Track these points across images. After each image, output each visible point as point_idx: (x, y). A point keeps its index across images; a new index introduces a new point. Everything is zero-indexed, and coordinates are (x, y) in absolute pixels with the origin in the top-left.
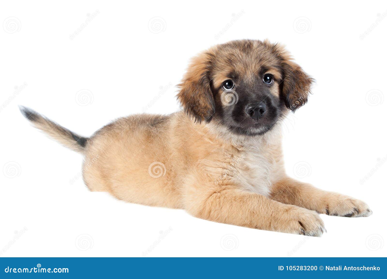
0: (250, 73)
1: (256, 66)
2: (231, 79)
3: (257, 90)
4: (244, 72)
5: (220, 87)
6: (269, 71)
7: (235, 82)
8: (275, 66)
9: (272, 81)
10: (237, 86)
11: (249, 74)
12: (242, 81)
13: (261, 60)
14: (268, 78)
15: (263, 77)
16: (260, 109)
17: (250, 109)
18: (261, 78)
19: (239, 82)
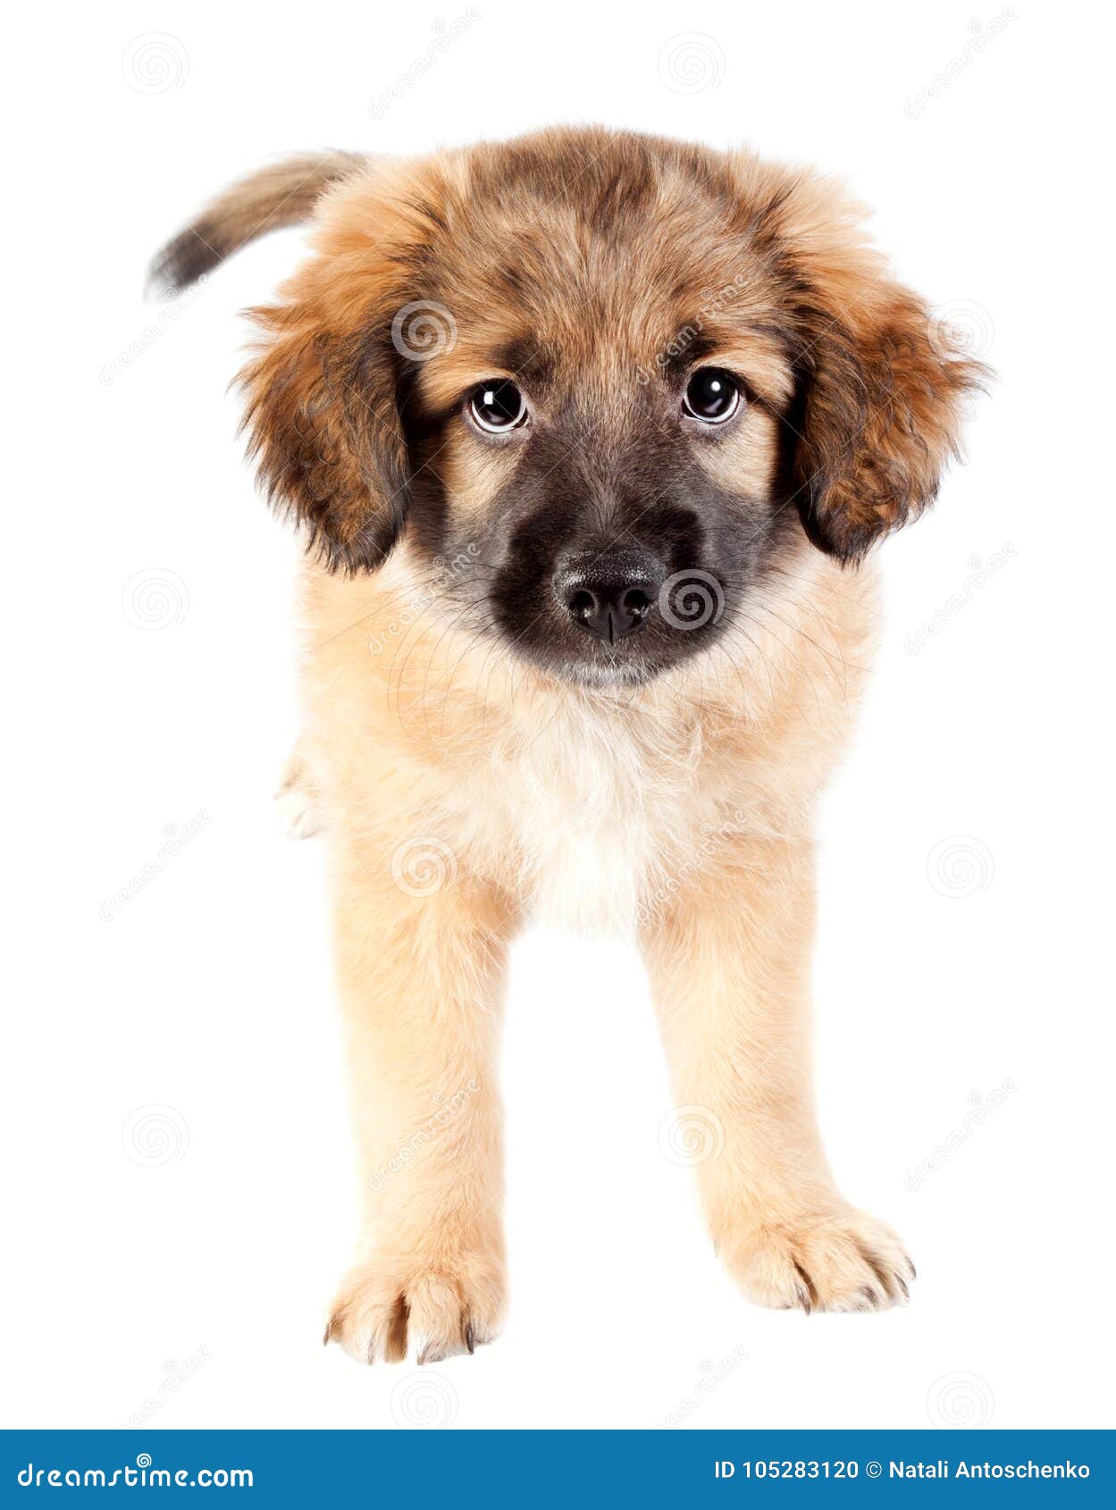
0: (613, 358)
1: (650, 324)
2: (512, 376)
3: (636, 469)
4: (585, 344)
5: (456, 409)
6: (721, 356)
7: (534, 395)
8: (756, 326)
9: (737, 402)
10: (538, 422)
11: (608, 364)
12: (570, 400)
13: (680, 290)
14: (716, 386)
15: (687, 381)
16: (628, 590)
17: (577, 585)
18: (676, 388)
19: (553, 401)
